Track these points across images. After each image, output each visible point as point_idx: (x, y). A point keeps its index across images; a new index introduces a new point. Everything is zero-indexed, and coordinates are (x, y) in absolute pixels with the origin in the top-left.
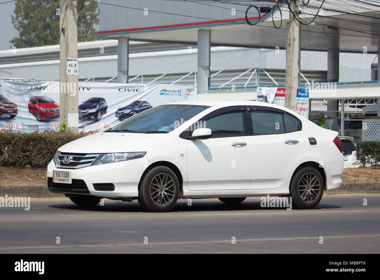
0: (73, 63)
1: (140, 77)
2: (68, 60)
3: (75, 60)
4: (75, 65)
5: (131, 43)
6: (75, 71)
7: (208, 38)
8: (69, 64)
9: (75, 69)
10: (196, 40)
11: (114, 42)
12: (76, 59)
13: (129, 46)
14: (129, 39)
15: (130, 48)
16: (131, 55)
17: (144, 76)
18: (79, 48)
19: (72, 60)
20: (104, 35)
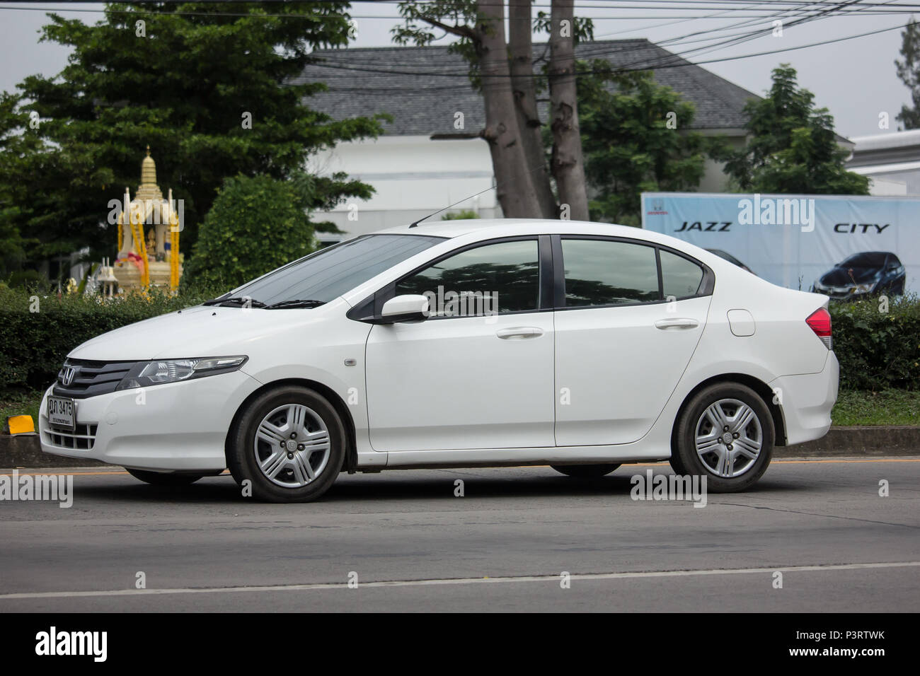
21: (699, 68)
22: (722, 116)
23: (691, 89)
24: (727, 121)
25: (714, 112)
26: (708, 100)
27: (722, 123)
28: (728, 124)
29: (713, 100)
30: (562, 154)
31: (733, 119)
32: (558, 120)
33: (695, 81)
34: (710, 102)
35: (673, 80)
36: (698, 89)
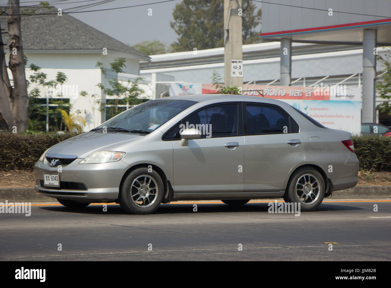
0: (238, 65)
1: (302, 79)
2: (233, 62)
3: (240, 62)
4: (240, 66)
5: (294, 44)
6: (240, 73)
7: (374, 37)
8: (234, 66)
9: (240, 71)
11: (276, 45)
12: (241, 60)
13: (291, 48)
14: (292, 41)
15: (293, 51)
16: (293, 58)
17: (307, 79)
18: (244, 51)
19: (236, 62)
20: (267, 37)
22: (90, 44)
23: (75, 31)
25: (86, 42)
26: (83, 36)
27: (90, 47)
28: (92, 48)
29: (85, 36)
30: (14, 59)
31: (95, 45)
32: (13, 43)
33: (77, 27)
35: (67, 26)
36: (79, 31)
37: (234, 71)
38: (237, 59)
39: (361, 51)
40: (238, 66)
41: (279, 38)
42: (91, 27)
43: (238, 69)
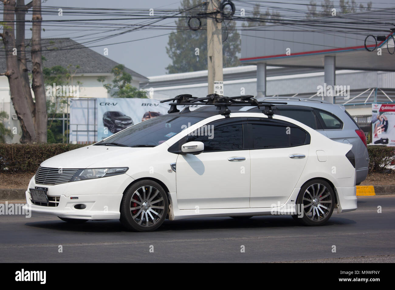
0: (219, 85)
1: (276, 96)
2: (215, 83)
3: (221, 83)
4: (221, 87)
5: (268, 68)
6: (221, 92)
7: (333, 63)
8: (216, 87)
9: (221, 91)
10: (323, 65)
11: (253, 68)
12: (222, 82)
13: (266, 71)
14: (267, 65)
15: (267, 73)
16: (268, 79)
18: (224, 73)
19: (218, 83)
20: (245, 62)
21: (90, 49)
22: (98, 68)
23: (86, 58)
24: (100, 70)
25: (95, 66)
26: (93, 62)
27: (98, 71)
28: (101, 71)
29: (95, 62)
30: (36, 82)
31: (103, 69)
32: (35, 69)
33: (88, 55)
34: (94, 63)
35: (79, 54)
36: (89, 58)
37: (216, 91)
38: (219, 81)
39: (322, 74)
40: (219, 87)
41: (256, 62)
42: (100, 54)
43: (220, 89)
